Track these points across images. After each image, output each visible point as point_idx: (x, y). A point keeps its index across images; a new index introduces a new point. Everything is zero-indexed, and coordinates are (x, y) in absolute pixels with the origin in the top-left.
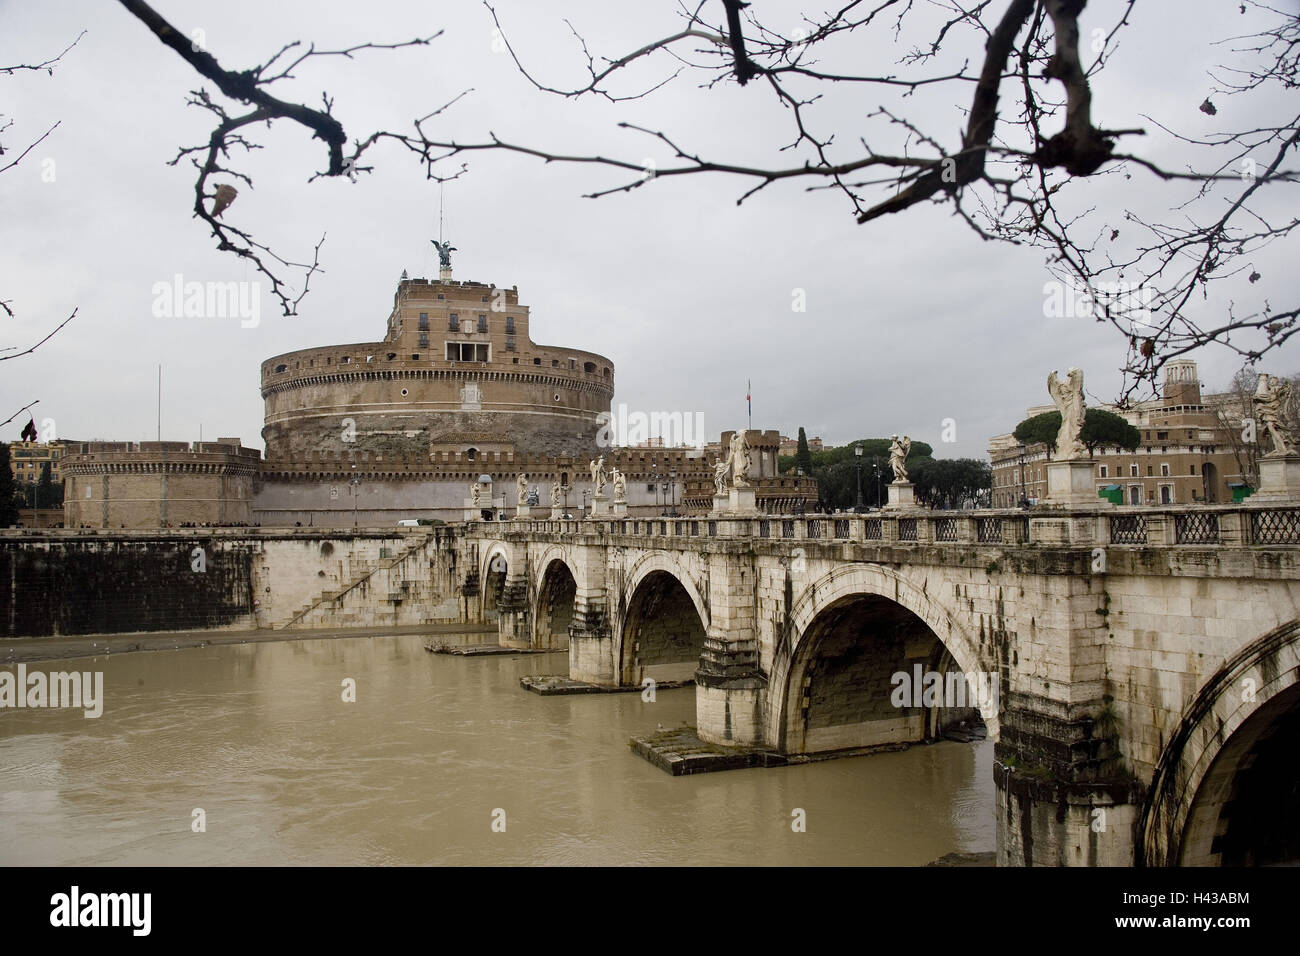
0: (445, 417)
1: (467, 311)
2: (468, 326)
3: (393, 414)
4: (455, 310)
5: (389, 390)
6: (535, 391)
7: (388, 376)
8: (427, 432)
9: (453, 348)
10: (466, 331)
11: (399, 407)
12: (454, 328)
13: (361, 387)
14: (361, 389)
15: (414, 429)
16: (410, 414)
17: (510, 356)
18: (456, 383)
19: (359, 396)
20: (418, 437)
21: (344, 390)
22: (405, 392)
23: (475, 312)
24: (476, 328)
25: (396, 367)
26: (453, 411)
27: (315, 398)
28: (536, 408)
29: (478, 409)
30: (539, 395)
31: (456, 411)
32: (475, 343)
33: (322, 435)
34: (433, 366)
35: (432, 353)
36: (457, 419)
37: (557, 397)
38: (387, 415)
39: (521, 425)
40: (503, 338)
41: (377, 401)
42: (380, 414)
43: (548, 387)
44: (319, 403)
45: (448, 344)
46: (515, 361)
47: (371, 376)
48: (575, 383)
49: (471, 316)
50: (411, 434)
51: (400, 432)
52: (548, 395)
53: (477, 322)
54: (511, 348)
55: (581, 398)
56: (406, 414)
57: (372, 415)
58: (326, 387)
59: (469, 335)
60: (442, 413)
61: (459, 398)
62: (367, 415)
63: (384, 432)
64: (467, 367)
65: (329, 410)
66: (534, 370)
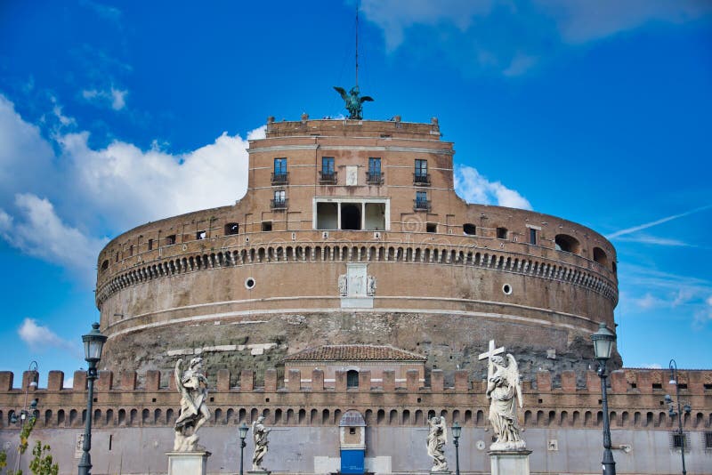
0: (314, 321)
1: (349, 152)
2: (352, 174)
3: (232, 319)
4: (329, 152)
5: (228, 282)
6: (469, 277)
7: (226, 260)
8: (284, 346)
9: (325, 210)
10: (349, 183)
11: (243, 307)
12: (328, 178)
13: (191, 278)
14: (190, 283)
15: (262, 341)
16: (257, 317)
17: (421, 221)
18: (332, 264)
19: (186, 295)
20: (268, 355)
21: (169, 286)
22: (250, 283)
23: (362, 154)
24: (364, 177)
25: (238, 243)
26: (324, 310)
27: (134, 302)
28: (470, 306)
29: (368, 306)
30: (475, 283)
31: (330, 310)
32: (363, 202)
33: (138, 359)
34: (294, 241)
35: (292, 218)
36: (332, 324)
37: (507, 289)
38: (224, 321)
39: (441, 333)
40: (411, 191)
41: (210, 299)
42: (214, 320)
43: (491, 271)
44: (138, 310)
45: (319, 205)
46: (431, 228)
47: (201, 262)
48: (541, 266)
49: (356, 160)
50: (258, 349)
51: (241, 348)
52: (489, 286)
53: (367, 169)
54: (422, 206)
55: (552, 293)
56: (250, 317)
57: (201, 322)
58: (147, 284)
59: (351, 189)
60: (308, 315)
61: (336, 290)
62: (195, 323)
63: (218, 348)
64: (349, 238)
65: (149, 318)
66: (464, 243)
